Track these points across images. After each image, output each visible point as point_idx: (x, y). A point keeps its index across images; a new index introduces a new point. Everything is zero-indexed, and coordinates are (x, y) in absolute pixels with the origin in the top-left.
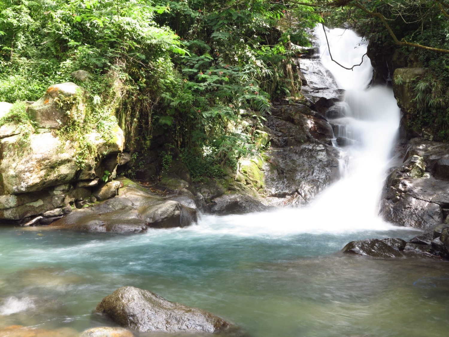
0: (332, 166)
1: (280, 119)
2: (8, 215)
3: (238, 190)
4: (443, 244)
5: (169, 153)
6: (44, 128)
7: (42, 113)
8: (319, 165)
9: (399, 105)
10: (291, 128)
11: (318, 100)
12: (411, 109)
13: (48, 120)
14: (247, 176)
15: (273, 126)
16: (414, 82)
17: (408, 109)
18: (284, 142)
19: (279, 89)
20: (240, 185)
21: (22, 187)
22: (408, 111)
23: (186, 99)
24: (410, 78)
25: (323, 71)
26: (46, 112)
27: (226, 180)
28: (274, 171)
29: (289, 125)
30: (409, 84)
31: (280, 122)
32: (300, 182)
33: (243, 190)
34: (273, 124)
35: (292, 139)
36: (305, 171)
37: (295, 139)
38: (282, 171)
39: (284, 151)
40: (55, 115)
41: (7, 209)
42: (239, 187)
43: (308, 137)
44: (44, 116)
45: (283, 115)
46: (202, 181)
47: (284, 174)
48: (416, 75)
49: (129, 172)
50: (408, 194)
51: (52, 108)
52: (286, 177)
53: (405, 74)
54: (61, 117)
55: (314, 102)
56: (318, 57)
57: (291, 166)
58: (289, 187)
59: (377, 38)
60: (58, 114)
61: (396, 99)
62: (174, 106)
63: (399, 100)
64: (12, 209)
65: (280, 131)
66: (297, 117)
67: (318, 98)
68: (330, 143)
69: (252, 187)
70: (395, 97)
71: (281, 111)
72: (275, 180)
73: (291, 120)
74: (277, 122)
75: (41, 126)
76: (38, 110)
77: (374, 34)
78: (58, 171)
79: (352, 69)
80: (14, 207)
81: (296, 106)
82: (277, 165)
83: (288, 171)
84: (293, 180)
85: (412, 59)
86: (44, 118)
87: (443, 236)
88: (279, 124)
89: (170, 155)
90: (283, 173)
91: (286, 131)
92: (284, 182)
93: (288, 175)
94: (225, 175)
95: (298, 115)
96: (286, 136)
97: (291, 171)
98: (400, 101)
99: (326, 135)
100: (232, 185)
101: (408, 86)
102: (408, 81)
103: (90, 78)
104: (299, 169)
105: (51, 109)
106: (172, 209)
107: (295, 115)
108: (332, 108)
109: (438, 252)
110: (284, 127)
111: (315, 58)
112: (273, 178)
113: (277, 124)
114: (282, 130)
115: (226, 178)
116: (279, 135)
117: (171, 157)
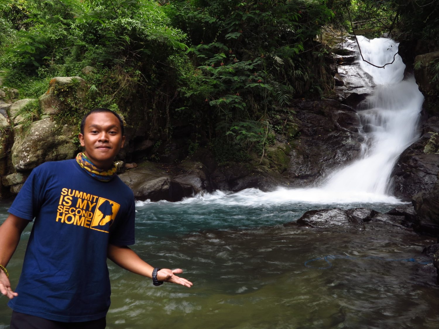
0: (354, 150)
1: (312, 113)
2: (16, 190)
3: (261, 172)
4: (416, 213)
5: (197, 141)
6: (46, 114)
7: (45, 102)
8: (341, 149)
9: (420, 89)
10: (320, 120)
11: (349, 96)
12: (431, 91)
13: (49, 108)
14: (271, 161)
15: (305, 119)
16: (433, 64)
17: (428, 92)
18: (313, 132)
19: (312, 88)
20: (264, 168)
21: (21, 165)
22: (429, 93)
23: (197, 91)
24: (429, 62)
25: (361, 73)
26: (47, 101)
27: (250, 164)
28: (300, 156)
29: (319, 117)
30: (429, 68)
31: (311, 115)
32: (322, 165)
33: (266, 172)
34: (305, 117)
35: (321, 129)
36: (328, 155)
37: (323, 128)
38: (307, 156)
39: (313, 139)
40: (54, 102)
41: (15, 185)
42: (263, 170)
43: (336, 126)
44: (46, 104)
45: (314, 109)
46: (228, 165)
47: (309, 159)
48: (435, 57)
49: (152, 156)
50: (419, 169)
51: (51, 96)
52: (310, 161)
53: (424, 59)
54: (59, 105)
55: (346, 97)
56: (358, 63)
57: (316, 151)
58: (311, 169)
59: (406, 36)
60: (56, 101)
61: (417, 84)
62: (188, 97)
63: (420, 84)
64: (19, 185)
65: (311, 123)
66: (327, 110)
67: (349, 94)
68: (356, 131)
69: (276, 170)
70: (417, 83)
71: (313, 106)
72: (300, 164)
73: (321, 113)
74: (308, 115)
75: (44, 113)
76: (42, 100)
77: (403, 33)
78: (56, 151)
79: (384, 67)
80: (20, 183)
81: (327, 101)
82: (303, 151)
83: (312, 155)
84: (316, 163)
85: (433, 45)
86: (46, 106)
87: (417, 205)
88: (310, 117)
89: (197, 143)
90: (308, 157)
91: (316, 123)
92: (307, 165)
93: (312, 159)
94: (251, 160)
95: (328, 108)
96: (316, 127)
97: (315, 156)
98: (421, 86)
99: (353, 123)
100: (256, 168)
101: (428, 69)
102: (427, 65)
103: (93, 72)
104: (322, 153)
105: (50, 98)
106: (160, 184)
107: (325, 108)
108: (363, 102)
109: (410, 224)
110: (315, 119)
111: (355, 64)
112: (299, 162)
113: (309, 117)
114: (312, 122)
115: (252, 162)
116: (309, 126)
117: (198, 144)
